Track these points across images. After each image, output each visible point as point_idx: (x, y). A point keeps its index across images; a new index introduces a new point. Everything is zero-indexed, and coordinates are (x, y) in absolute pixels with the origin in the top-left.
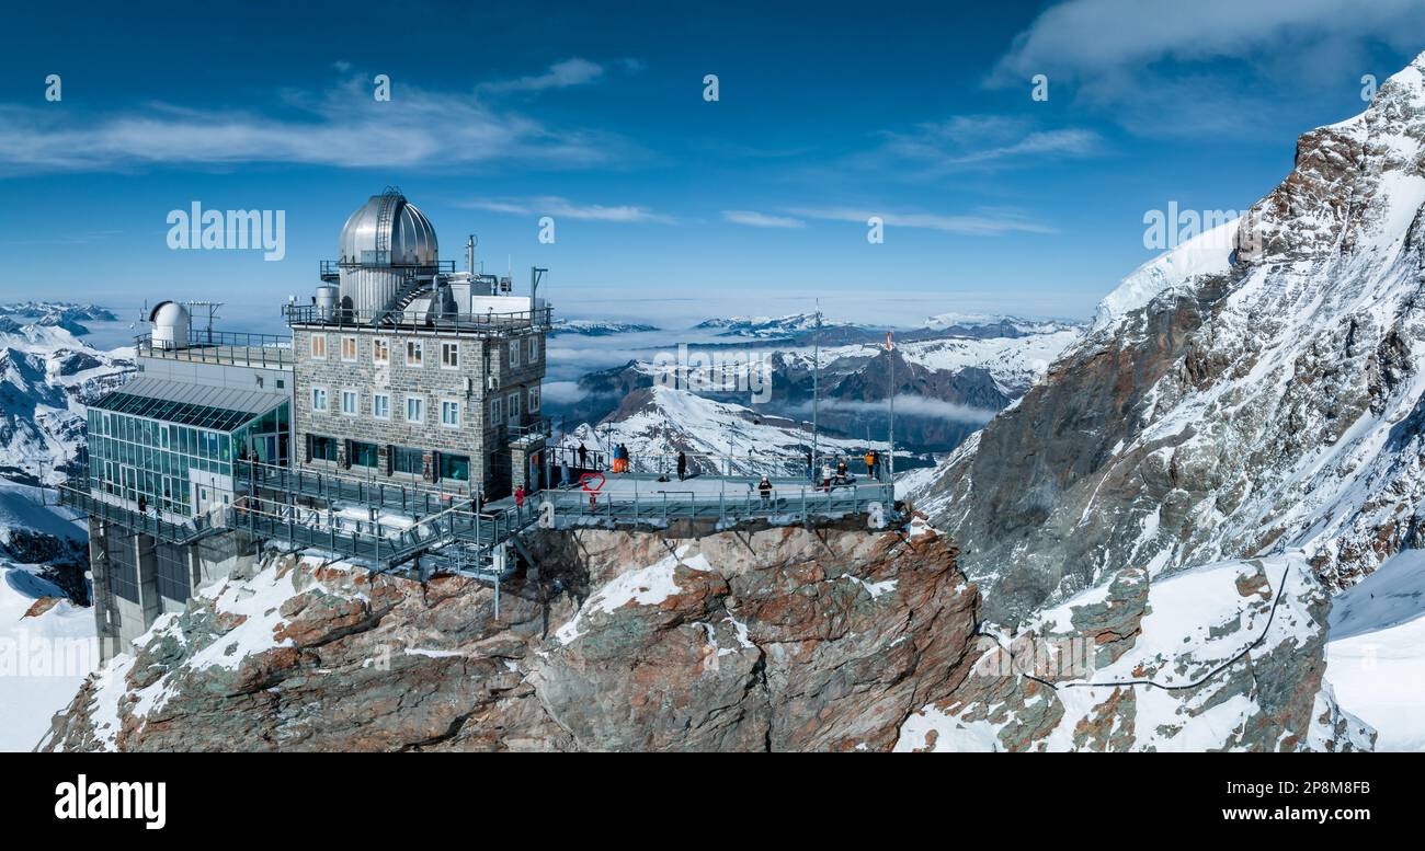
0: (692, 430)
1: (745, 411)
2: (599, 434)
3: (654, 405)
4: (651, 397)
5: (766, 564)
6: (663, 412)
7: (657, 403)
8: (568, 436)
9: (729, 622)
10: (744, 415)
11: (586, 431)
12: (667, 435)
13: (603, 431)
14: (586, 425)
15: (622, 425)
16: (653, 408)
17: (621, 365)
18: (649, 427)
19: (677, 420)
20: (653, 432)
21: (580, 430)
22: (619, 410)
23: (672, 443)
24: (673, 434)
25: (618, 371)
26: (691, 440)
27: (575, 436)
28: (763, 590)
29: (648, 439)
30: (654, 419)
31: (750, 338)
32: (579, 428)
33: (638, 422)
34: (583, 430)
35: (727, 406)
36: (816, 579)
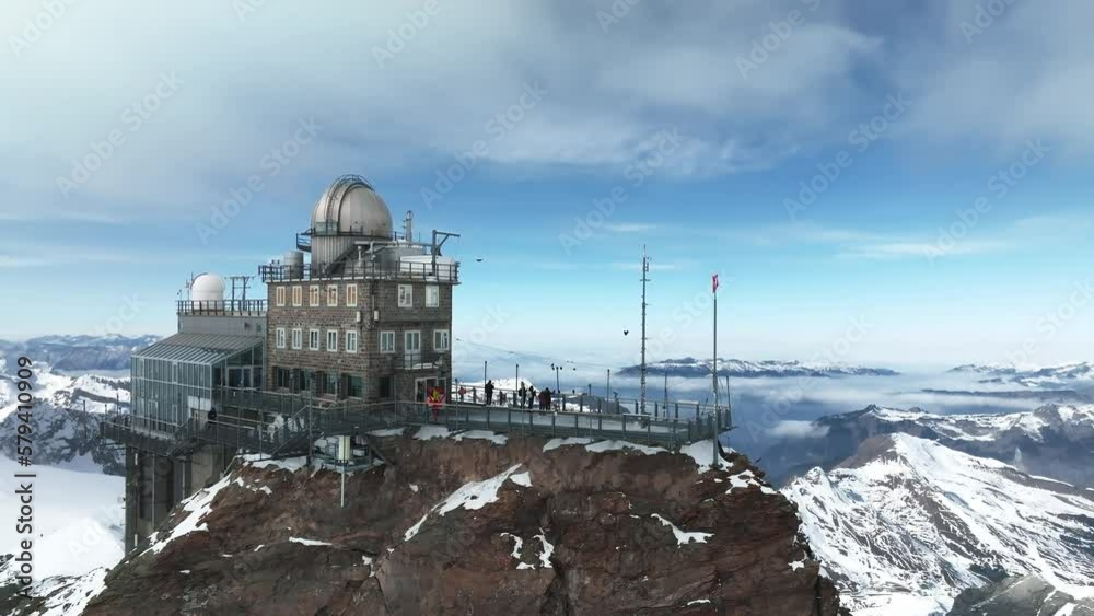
0: (937, 483)
1: (1005, 468)
2: (834, 479)
3: (895, 453)
4: (892, 444)
5: (573, 486)
6: (905, 461)
7: (898, 451)
8: (799, 479)
9: (538, 539)
10: (1005, 472)
11: (819, 475)
12: (909, 485)
13: (837, 476)
14: (819, 469)
15: (858, 472)
16: (894, 456)
17: (859, 409)
18: (889, 476)
19: (922, 472)
20: (894, 482)
21: (812, 473)
22: (856, 456)
23: (916, 495)
24: (917, 486)
25: (855, 416)
26: (937, 494)
27: (807, 479)
28: (567, 512)
29: (887, 489)
30: (894, 468)
31: (1014, 387)
32: (812, 471)
33: (876, 470)
34: (815, 473)
35: (984, 461)
36: (619, 510)
